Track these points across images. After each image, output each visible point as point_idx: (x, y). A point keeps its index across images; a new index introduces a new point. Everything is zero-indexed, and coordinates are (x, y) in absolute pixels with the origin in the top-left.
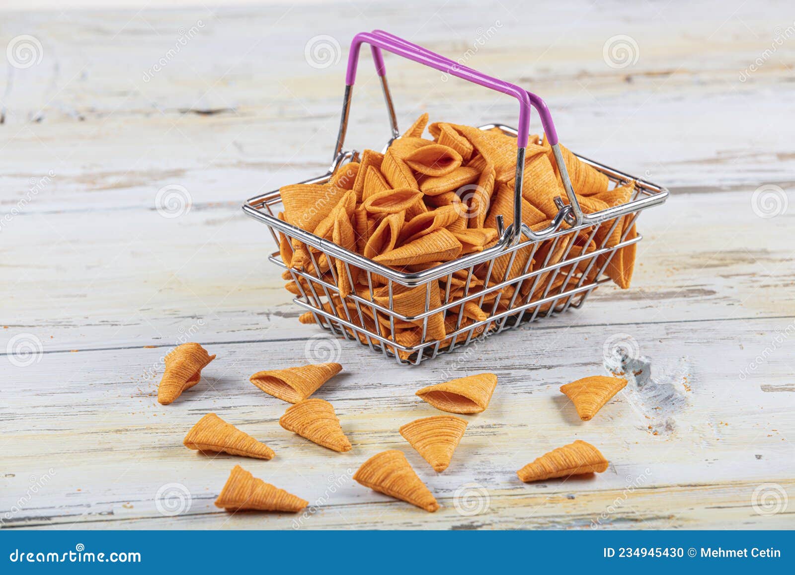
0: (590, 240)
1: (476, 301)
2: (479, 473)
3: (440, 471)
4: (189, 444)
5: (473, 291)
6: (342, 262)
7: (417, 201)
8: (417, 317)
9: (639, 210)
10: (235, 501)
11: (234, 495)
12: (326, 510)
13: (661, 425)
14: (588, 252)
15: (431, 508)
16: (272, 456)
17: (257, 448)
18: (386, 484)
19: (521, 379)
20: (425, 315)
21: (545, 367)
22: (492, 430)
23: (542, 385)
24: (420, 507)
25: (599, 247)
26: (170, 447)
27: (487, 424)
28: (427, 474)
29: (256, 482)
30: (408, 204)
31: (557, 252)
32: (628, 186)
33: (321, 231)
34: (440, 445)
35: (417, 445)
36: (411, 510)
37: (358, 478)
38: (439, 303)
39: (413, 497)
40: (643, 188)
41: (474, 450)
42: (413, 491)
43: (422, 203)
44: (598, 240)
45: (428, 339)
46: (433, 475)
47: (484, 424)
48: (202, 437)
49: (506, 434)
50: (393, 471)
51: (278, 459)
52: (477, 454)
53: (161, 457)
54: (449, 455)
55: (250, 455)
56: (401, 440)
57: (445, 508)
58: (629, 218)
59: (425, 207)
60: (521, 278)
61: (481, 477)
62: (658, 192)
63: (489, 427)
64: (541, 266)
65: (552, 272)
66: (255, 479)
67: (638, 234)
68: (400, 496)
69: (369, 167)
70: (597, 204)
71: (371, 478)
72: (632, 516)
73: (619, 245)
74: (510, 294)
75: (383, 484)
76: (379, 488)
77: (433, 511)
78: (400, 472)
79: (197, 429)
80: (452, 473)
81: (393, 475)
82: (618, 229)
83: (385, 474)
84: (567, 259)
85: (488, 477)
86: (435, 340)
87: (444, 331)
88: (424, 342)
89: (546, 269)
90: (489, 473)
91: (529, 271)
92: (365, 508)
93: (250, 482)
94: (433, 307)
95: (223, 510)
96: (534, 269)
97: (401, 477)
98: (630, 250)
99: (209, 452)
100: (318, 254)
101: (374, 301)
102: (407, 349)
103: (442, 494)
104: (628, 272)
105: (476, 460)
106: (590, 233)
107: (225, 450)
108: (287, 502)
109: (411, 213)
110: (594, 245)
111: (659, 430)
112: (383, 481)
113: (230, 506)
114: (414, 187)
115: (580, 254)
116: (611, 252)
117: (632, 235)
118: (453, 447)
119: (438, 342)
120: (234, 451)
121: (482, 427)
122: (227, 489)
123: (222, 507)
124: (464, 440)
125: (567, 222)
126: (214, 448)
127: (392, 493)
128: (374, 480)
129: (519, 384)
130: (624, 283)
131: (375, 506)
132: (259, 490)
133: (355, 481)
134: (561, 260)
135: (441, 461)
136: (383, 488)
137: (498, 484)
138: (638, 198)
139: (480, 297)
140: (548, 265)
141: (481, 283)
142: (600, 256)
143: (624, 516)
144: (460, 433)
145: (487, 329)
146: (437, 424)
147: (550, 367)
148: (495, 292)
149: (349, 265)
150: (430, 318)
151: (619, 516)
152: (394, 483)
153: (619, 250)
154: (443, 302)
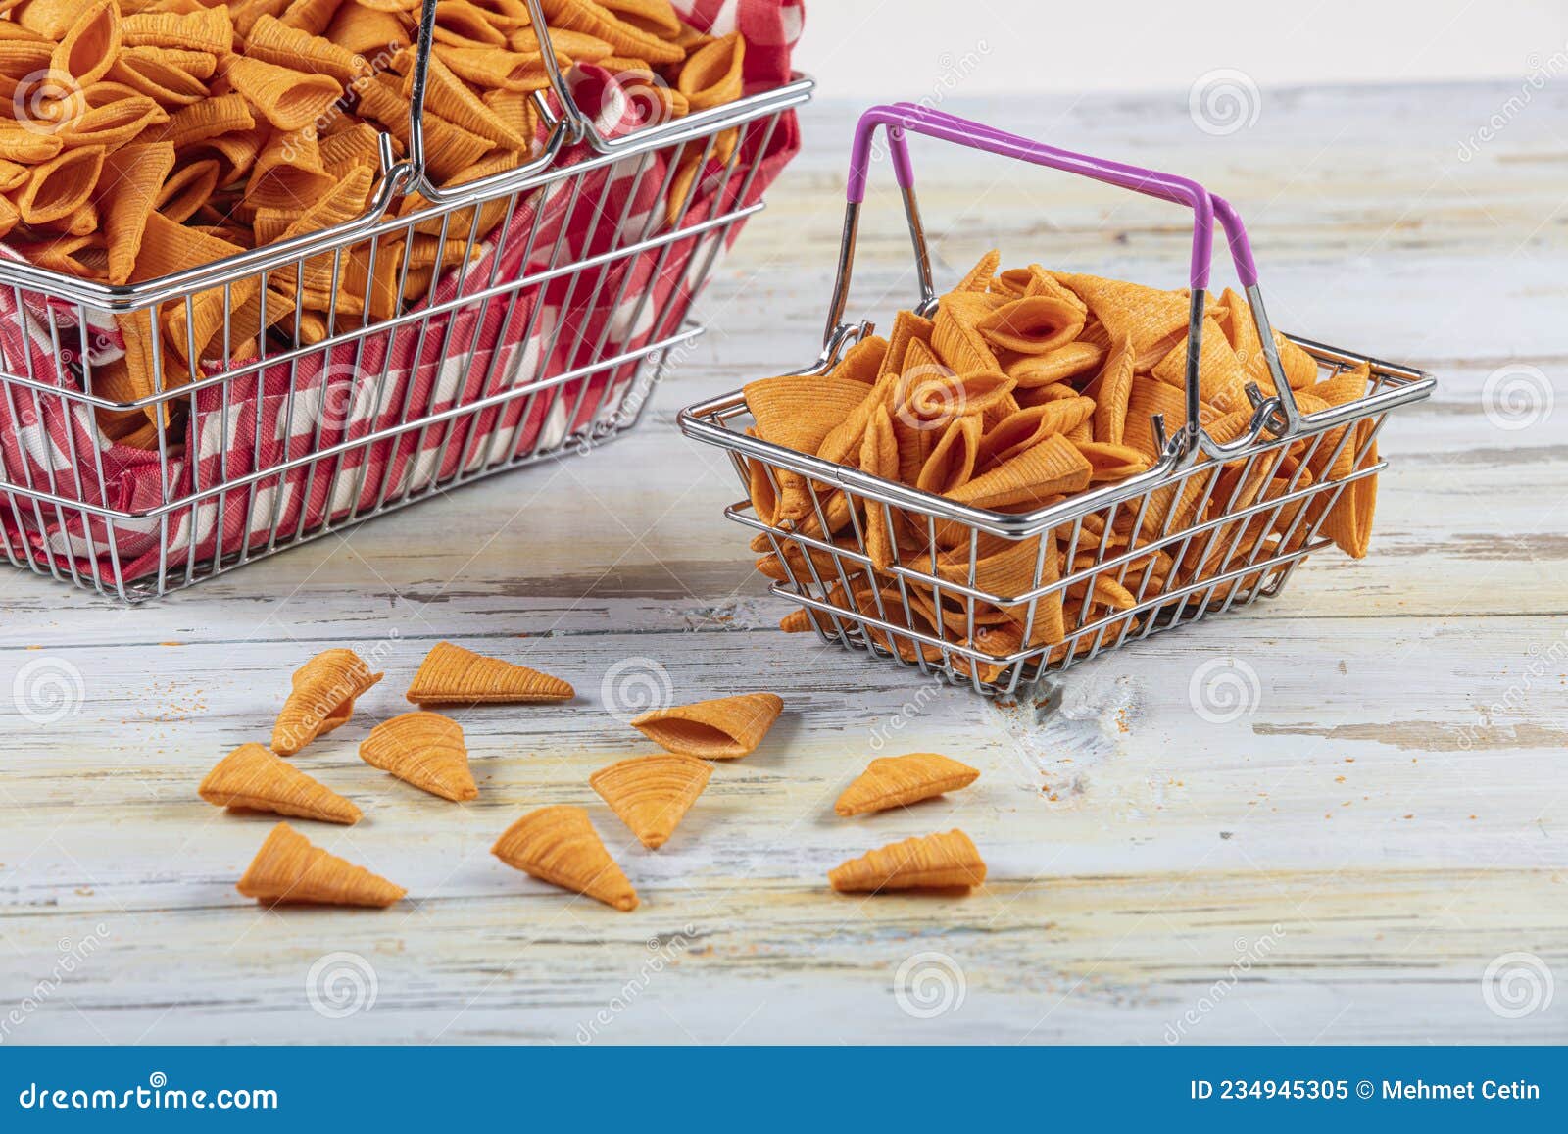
0: (1303, 468)
1: (1114, 575)
2: (723, 853)
3: (655, 847)
4: (209, 794)
5: (1111, 553)
6: (880, 504)
7: (1002, 396)
8: (1019, 599)
9: (1383, 412)
10: (274, 884)
11: (270, 872)
12: (438, 906)
13: (1065, 785)
14: (1299, 487)
15: (625, 903)
16: (358, 818)
17: (330, 804)
18: (549, 861)
19: (829, 707)
20: (1031, 596)
21: (875, 688)
22: (761, 786)
23: (863, 716)
24: (606, 903)
25: (1316, 480)
26: (178, 801)
27: (753, 776)
28: (631, 853)
29: (313, 853)
30: (991, 401)
31: (1252, 483)
32: (1359, 372)
33: (835, 448)
34: (657, 803)
35: (618, 804)
36: (590, 908)
37: (499, 852)
38: (1057, 574)
39: (594, 883)
40: (1386, 376)
41: (721, 815)
42: (594, 874)
43: (1012, 399)
44: (1316, 468)
45: (1034, 642)
46: (639, 854)
47: (747, 776)
48: (231, 782)
49: (784, 792)
50: (560, 840)
51: (368, 823)
52: (725, 822)
53: (157, 818)
54: (673, 821)
55: (318, 816)
56: (593, 798)
57: (652, 905)
58: (1366, 430)
59: (1016, 405)
60: (1186, 534)
61: (726, 859)
62: (1415, 380)
63: (756, 780)
64: (1223, 512)
65: (1239, 523)
66: (313, 849)
67: (1379, 458)
68: (573, 884)
69: (913, 339)
70: (1309, 402)
71: (522, 851)
72: (981, 923)
73: (1352, 476)
74: (1165, 567)
75: (543, 862)
76: (536, 870)
77: (629, 910)
78: (575, 842)
79: (223, 770)
80: (674, 851)
81: (561, 849)
82: (1349, 446)
83: (547, 845)
84: (1263, 501)
85: (738, 859)
86: (1045, 644)
87: (1062, 628)
88: (1026, 648)
89: (1230, 518)
90: (741, 853)
91: (1202, 521)
92: (508, 903)
93: (304, 852)
94: (1047, 580)
95: (254, 901)
96: (1210, 518)
97: (574, 850)
98: (1366, 486)
99: (246, 809)
100: (828, 493)
101: (939, 574)
102: (997, 659)
103: (649, 884)
104: (1364, 523)
105: (723, 831)
106: (1301, 456)
107: (273, 805)
108: (366, 888)
109: (991, 418)
110: (1309, 474)
111: (1061, 793)
112: (543, 856)
113: (267, 894)
114: (994, 370)
115: (1286, 491)
116: (1337, 488)
117: (1369, 460)
118: (681, 808)
119: (1047, 650)
120: (288, 809)
121: (743, 781)
122: (259, 861)
123: (250, 896)
124: (704, 800)
125: (1271, 431)
126: (254, 803)
127: (559, 878)
128: (526, 855)
129: (824, 714)
130: (1358, 547)
131: (526, 901)
132: (318, 867)
133: (495, 860)
134: (1254, 502)
135: (654, 830)
136: (543, 869)
137: (753, 870)
138: (1379, 392)
139: (1121, 567)
140: (1234, 509)
141: (1123, 541)
142: (1319, 495)
143: (969, 923)
144: (696, 786)
145: (1126, 630)
146: (656, 768)
147: (883, 689)
148: (1147, 557)
149: (892, 507)
150: (1041, 601)
151: (958, 924)
152: (560, 862)
153: (1348, 486)
154: (1063, 574)
